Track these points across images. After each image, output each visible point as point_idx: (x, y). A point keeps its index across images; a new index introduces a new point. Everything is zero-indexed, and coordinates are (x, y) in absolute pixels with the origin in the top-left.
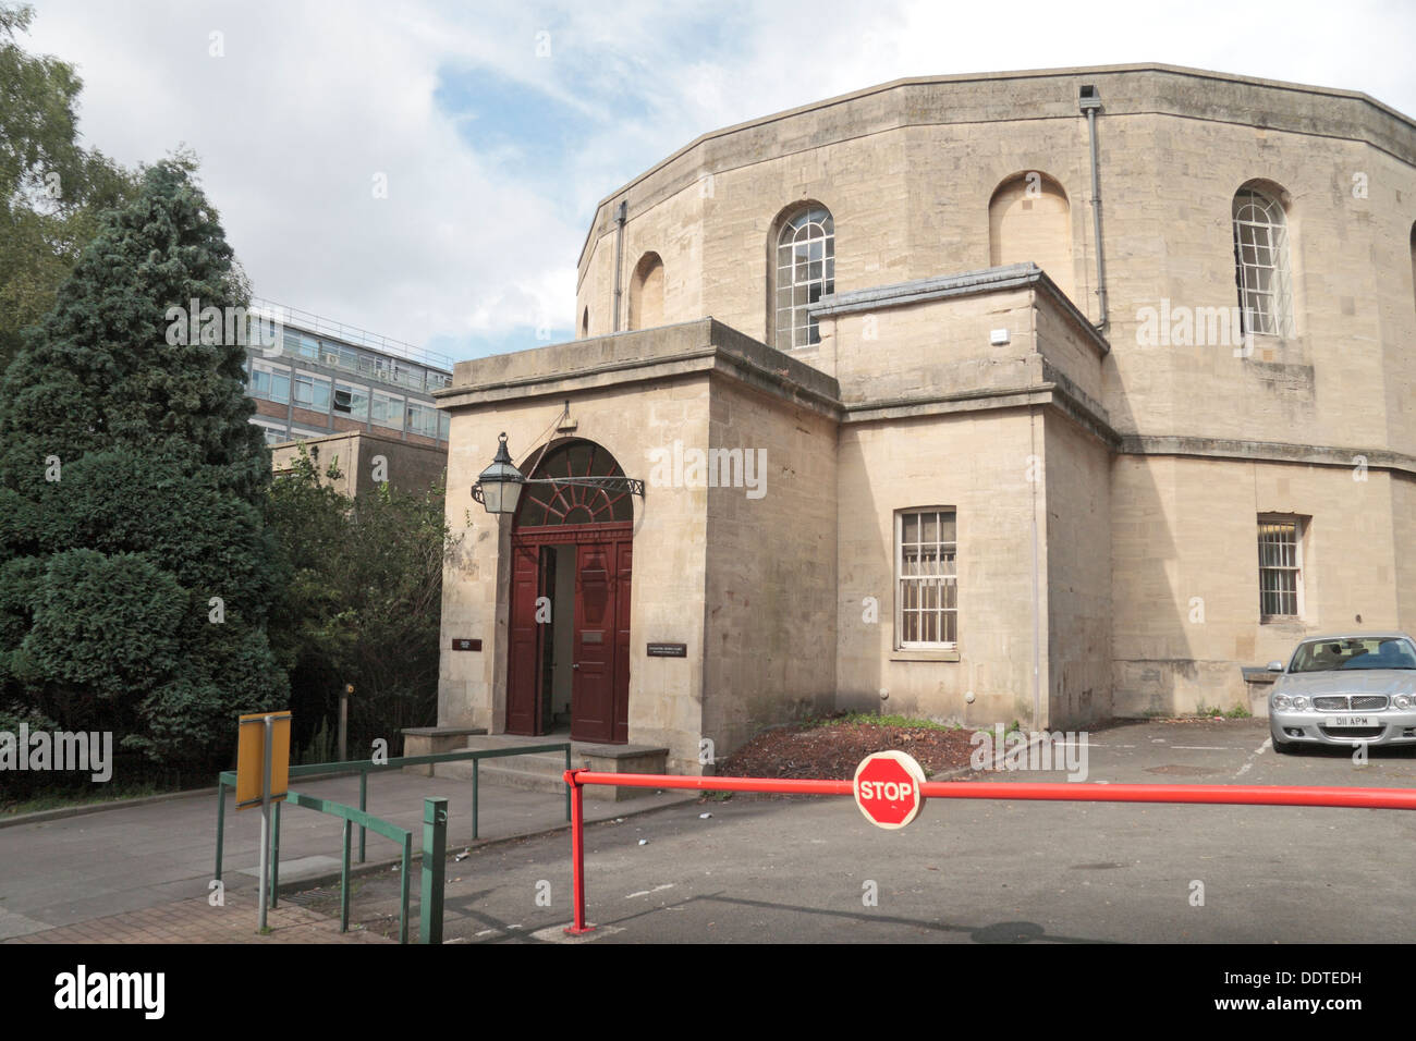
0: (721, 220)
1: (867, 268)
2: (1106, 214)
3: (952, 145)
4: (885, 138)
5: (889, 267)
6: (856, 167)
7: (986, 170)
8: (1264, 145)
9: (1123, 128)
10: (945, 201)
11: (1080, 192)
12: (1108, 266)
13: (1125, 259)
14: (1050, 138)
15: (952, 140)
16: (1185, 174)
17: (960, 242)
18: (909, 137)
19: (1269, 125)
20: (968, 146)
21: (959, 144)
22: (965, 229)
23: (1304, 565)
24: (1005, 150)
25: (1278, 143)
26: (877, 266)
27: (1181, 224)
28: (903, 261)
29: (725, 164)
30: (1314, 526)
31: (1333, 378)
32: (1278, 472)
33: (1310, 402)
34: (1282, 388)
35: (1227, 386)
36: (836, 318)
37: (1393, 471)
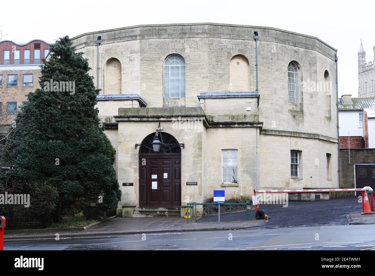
0: (146, 55)
1: (196, 78)
2: (259, 69)
3: (221, 45)
4: (202, 40)
5: (203, 78)
6: (193, 47)
7: (229, 53)
8: (295, 51)
9: (264, 45)
10: (218, 61)
11: (252, 62)
12: (259, 83)
13: (263, 82)
14: (246, 46)
15: (221, 43)
16: (278, 59)
17: (221, 73)
18: (209, 41)
19: (297, 46)
20: (225, 46)
21: (222, 45)
22: (224, 70)
23: (299, 163)
24: (234, 48)
25: (298, 51)
26: (199, 77)
27: (276, 73)
29: (147, 37)
30: (303, 153)
31: (308, 115)
32: (295, 139)
33: (303, 121)
34: (297, 117)
35: (285, 117)
36: (205, 99)
37: (319, 139)
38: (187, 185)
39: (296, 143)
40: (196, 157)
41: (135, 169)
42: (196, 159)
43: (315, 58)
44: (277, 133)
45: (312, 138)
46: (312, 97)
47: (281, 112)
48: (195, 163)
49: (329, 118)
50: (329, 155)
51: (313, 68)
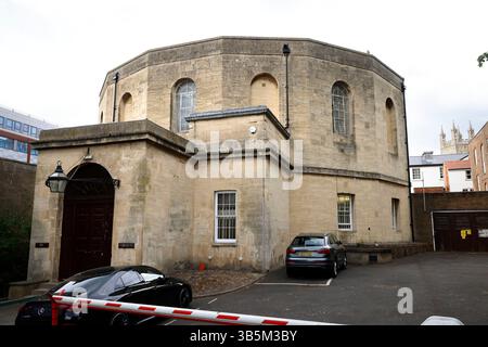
0: (154, 83)
1: (207, 104)
2: (289, 91)
4: (215, 58)
5: (215, 104)
6: (205, 67)
7: (250, 72)
8: (342, 70)
9: (297, 60)
10: (235, 82)
11: (281, 82)
12: (290, 108)
13: (295, 106)
14: (273, 62)
16: (317, 78)
17: (240, 97)
18: (224, 58)
19: (345, 63)
22: (243, 92)
23: (352, 211)
25: (347, 69)
26: (211, 103)
27: (315, 95)
28: (220, 102)
29: (156, 62)
30: (356, 198)
31: (362, 149)
32: (344, 180)
33: (355, 157)
34: (346, 152)
35: (328, 151)
36: (195, 121)
37: (380, 180)
38: (120, 247)
39: (346, 184)
40: (134, 201)
41: (52, 221)
42: (135, 205)
43: (372, 79)
44: (316, 171)
45: (369, 179)
46: (367, 127)
47: (322, 144)
48: (133, 210)
49: (395, 156)
50: (396, 202)
51: (369, 92)
